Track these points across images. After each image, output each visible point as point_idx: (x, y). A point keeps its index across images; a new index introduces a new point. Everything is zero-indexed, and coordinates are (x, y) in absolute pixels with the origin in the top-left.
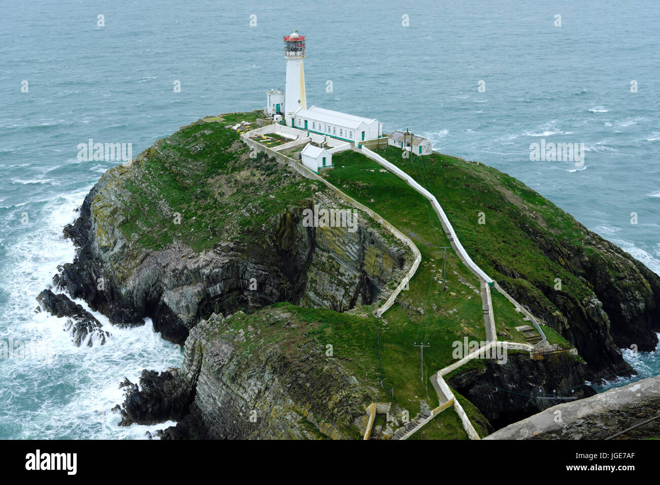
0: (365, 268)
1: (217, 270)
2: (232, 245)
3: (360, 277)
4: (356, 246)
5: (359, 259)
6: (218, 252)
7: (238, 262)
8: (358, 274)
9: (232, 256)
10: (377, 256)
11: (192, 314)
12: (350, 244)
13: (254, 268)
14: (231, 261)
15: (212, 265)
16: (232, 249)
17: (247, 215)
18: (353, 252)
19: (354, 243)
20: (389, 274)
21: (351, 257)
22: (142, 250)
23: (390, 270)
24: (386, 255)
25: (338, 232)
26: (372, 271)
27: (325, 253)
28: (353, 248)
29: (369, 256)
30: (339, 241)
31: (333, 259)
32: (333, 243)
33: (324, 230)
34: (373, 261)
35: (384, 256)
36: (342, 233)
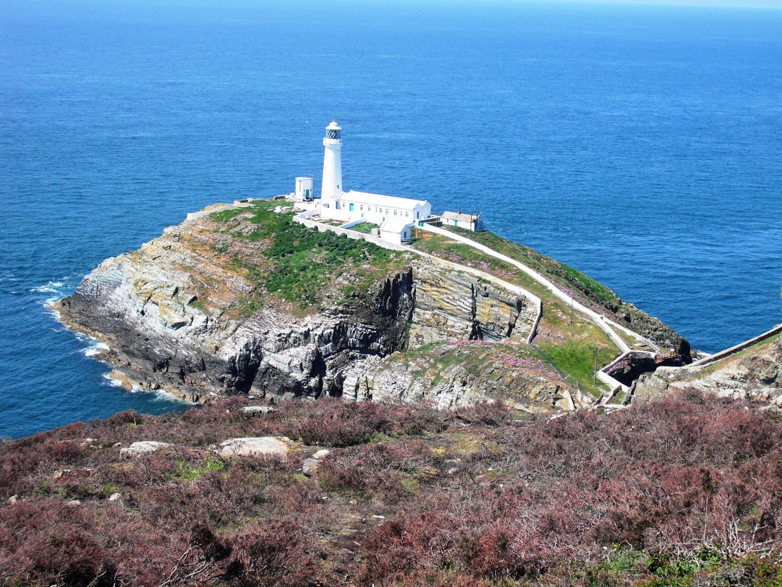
0: (477, 318)
1: (329, 331)
2: (340, 308)
3: (473, 327)
4: (468, 300)
5: (473, 310)
6: (328, 315)
7: (347, 323)
8: (471, 324)
9: (341, 317)
10: (492, 306)
11: (306, 371)
12: (461, 300)
13: (364, 327)
14: (341, 322)
15: (322, 327)
16: (342, 312)
17: (346, 283)
18: (466, 305)
19: (466, 298)
20: (506, 319)
21: (464, 310)
22: (231, 321)
23: (508, 316)
24: (503, 304)
25: (446, 291)
26: (486, 319)
27: (428, 312)
28: (465, 302)
29: (483, 307)
30: (448, 298)
31: (439, 315)
32: (441, 301)
33: (428, 291)
34: (487, 311)
35: (500, 305)
36: (452, 291)
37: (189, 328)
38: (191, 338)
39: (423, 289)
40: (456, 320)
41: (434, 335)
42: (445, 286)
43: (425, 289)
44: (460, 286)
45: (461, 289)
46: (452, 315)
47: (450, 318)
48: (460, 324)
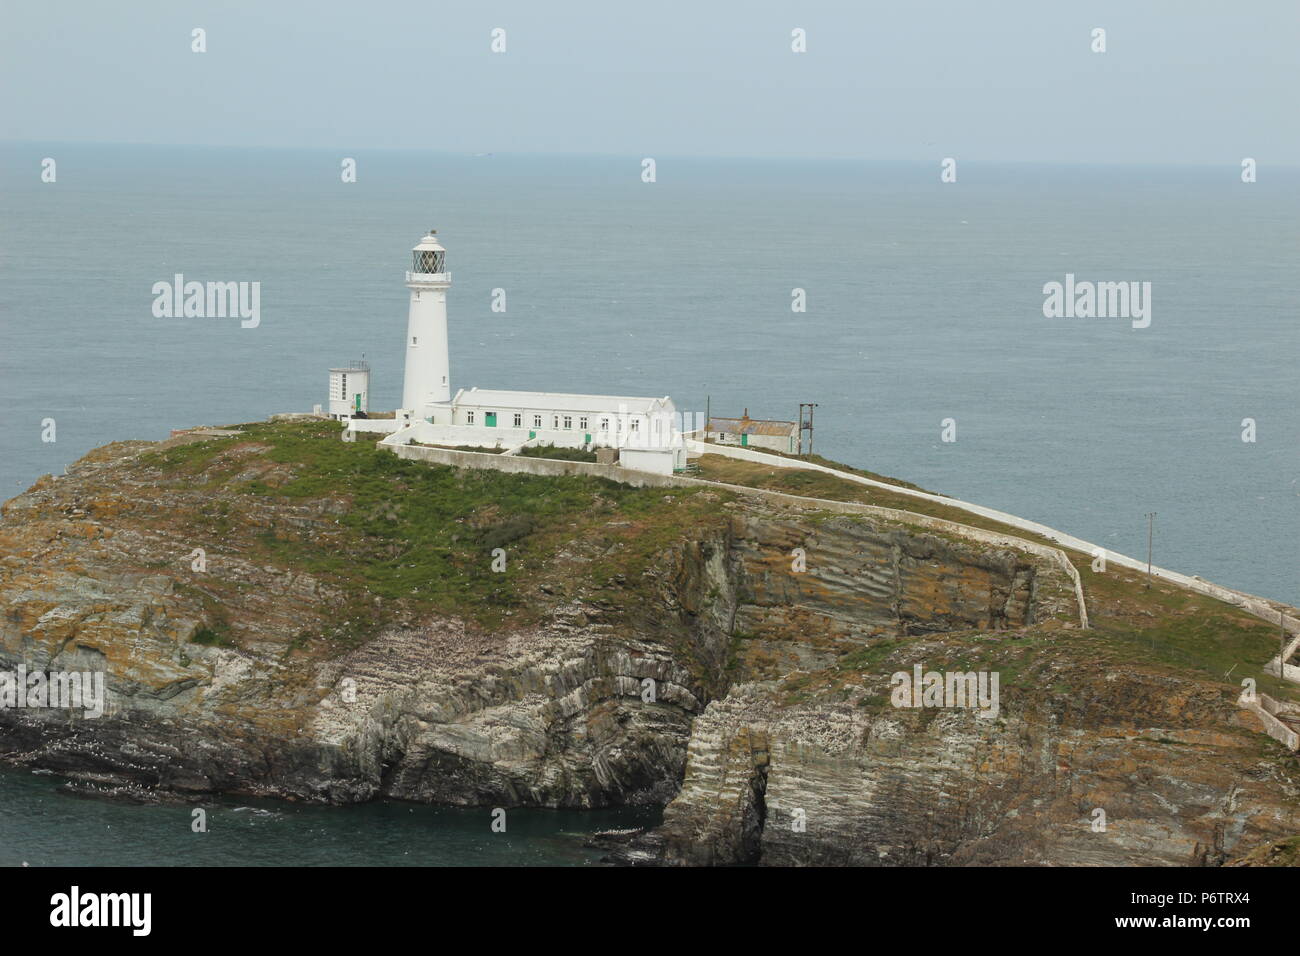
1: (575, 661)
2: (591, 611)
3: (898, 628)
4: (884, 571)
5: (895, 593)
6: (564, 628)
8: (891, 623)
9: (595, 631)
10: (942, 578)
11: (532, 753)
12: (864, 572)
13: (647, 649)
14: (597, 641)
16: (595, 619)
17: (584, 559)
18: (878, 583)
19: (878, 567)
20: (982, 602)
21: (875, 594)
22: (318, 665)
23: (985, 594)
24: (970, 572)
25: (825, 558)
26: (931, 608)
27: (776, 610)
28: (876, 577)
29: (919, 584)
30: (831, 572)
31: (806, 613)
32: (811, 581)
33: (776, 564)
34: (930, 590)
35: (964, 574)
36: (839, 556)
37: (208, 691)
38: (216, 712)
39: (764, 559)
40: (851, 619)
41: (804, 656)
42: (820, 547)
43: (769, 559)
44: (861, 543)
45: (863, 549)
46: (840, 608)
47: (836, 615)
48: (864, 626)
